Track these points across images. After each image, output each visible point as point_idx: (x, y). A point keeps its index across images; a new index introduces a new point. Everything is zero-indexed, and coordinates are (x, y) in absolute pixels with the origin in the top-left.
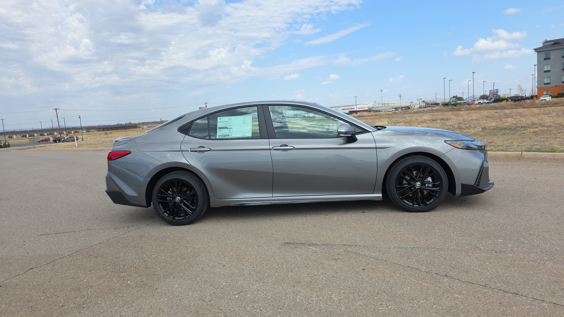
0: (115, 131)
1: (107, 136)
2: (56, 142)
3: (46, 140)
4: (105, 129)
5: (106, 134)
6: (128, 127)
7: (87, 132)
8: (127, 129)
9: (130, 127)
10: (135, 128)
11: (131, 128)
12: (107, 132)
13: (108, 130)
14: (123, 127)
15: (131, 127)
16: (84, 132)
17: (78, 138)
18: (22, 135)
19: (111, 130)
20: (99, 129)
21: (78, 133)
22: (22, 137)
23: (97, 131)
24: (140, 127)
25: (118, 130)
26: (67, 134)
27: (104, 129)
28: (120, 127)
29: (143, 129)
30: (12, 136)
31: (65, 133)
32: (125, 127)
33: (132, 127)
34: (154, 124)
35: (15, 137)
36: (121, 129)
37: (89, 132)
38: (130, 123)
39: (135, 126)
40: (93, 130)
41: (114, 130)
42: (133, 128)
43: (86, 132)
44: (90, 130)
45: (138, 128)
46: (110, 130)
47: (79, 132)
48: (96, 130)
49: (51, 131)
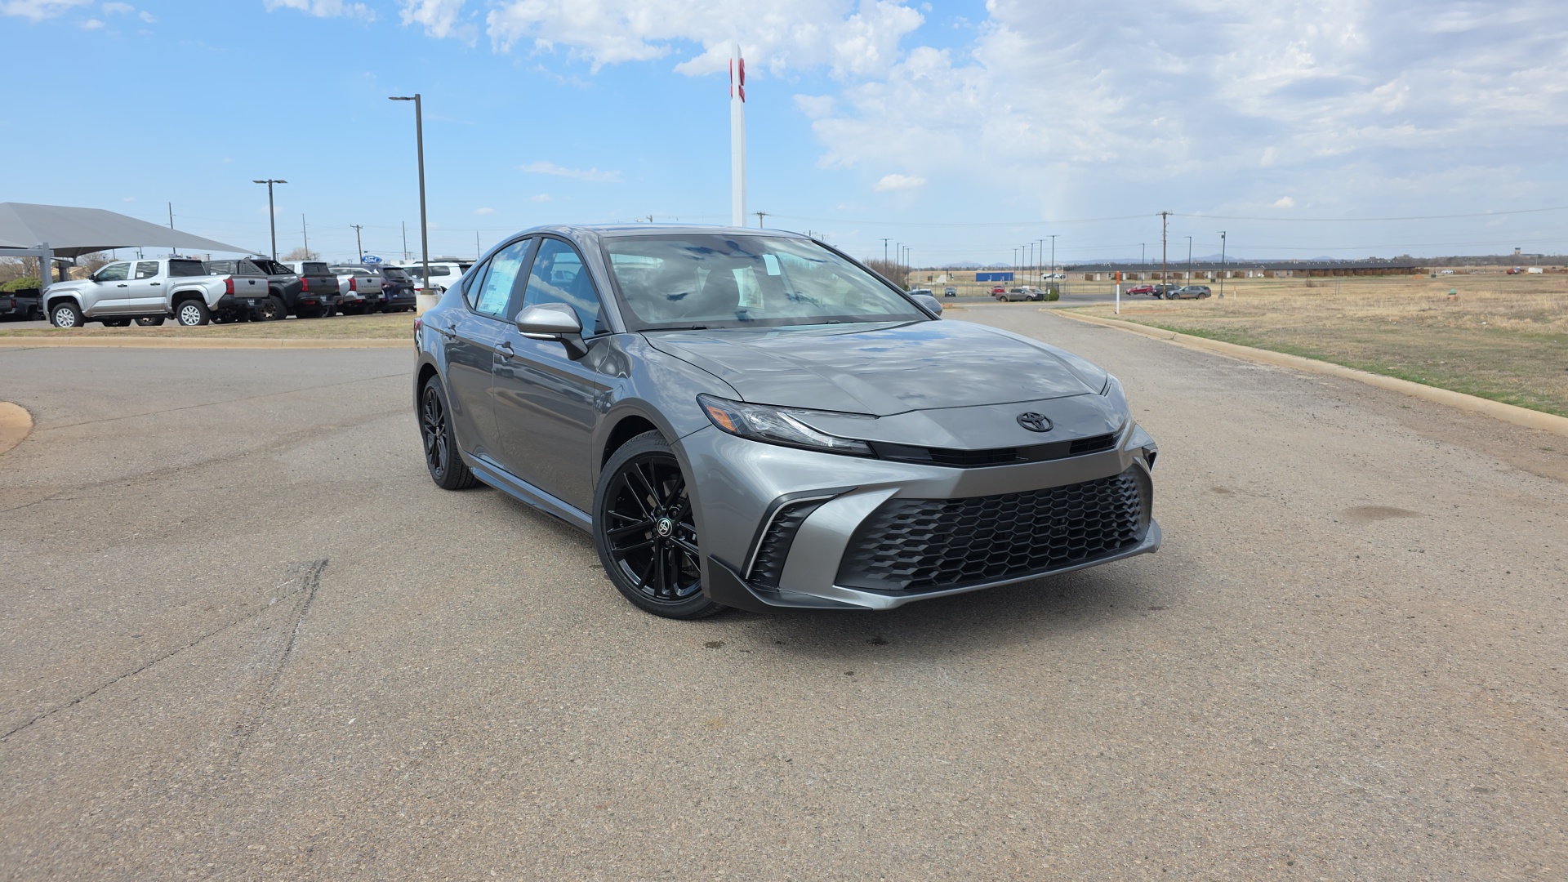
0: (1345, 278)
1: (1304, 293)
2: (1160, 298)
3: (1146, 290)
4: (1316, 272)
5: (1310, 285)
6: (1389, 268)
7: (1266, 276)
8: (1382, 274)
9: (1393, 270)
10: (1410, 274)
11: (1397, 274)
12: (1314, 280)
13: (1325, 275)
14: (1371, 269)
15: (1398, 268)
16: (1259, 275)
17: (1210, 291)
18: (1112, 276)
19: (1335, 274)
20: (1301, 270)
21: (1243, 277)
22: (1112, 279)
23: (1295, 276)
24: (1427, 272)
25: (1355, 278)
26: (1215, 277)
27: (1313, 272)
28: (1362, 269)
29: (1433, 279)
30: (1092, 276)
31: (1210, 275)
32: (1380, 269)
33: (1400, 271)
34: (1486, 263)
35: (1098, 277)
36: (1366, 274)
37: (1272, 277)
38: (1405, 256)
39: (1410, 268)
40: (1285, 273)
41: (1342, 276)
42: (1402, 273)
43: (1263, 276)
44: (1275, 272)
45: (1419, 276)
46: (1331, 276)
47: (1246, 275)
48: (1291, 272)
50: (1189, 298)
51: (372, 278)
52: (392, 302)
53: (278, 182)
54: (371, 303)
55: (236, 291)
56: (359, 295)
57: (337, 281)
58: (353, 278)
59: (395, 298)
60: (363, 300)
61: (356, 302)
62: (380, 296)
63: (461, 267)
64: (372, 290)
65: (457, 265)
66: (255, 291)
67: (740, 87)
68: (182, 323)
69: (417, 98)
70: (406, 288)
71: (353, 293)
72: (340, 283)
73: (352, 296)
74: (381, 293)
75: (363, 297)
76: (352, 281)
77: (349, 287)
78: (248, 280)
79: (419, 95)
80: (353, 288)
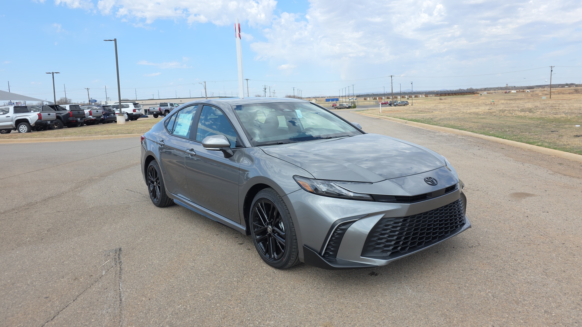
0: (452, 96)
1: (439, 102)
2: (391, 106)
3: (386, 103)
4: (442, 95)
5: (441, 99)
6: (466, 93)
7: (426, 96)
8: (464, 95)
9: (468, 93)
10: (473, 94)
11: (469, 94)
12: (442, 97)
13: (445, 96)
14: (460, 93)
15: (469, 92)
16: (423, 96)
17: (408, 103)
18: (373, 98)
19: (448, 95)
20: (437, 94)
21: (418, 97)
22: (373, 99)
23: (435, 96)
24: (478, 93)
25: (455, 96)
26: (408, 97)
27: (441, 95)
28: (457, 93)
29: (481, 96)
30: (366, 99)
31: (407, 97)
32: (463, 93)
33: (470, 93)
34: (497, 89)
35: (368, 99)
36: (459, 95)
37: (427, 97)
38: (471, 88)
39: (473, 92)
40: (432, 95)
41: (451, 96)
42: (471, 94)
43: (425, 96)
44: (429, 95)
45: (476, 95)
46: (447, 96)
47: (419, 96)
48: (434, 95)
49: (387, 95)
50: (401, 106)
51: (98, 110)
52: (107, 119)
53: (56, 73)
54: (98, 120)
55: (42, 118)
56: (93, 117)
57: (84, 112)
58: (90, 111)
59: (108, 118)
60: (95, 119)
61: (91, 120)
62: (102, 117)
63: (134, 104)
64: (98, 115)
65: (132, 103)
66: (51, 118)
67: (239, 34)
68: (20, 132)
69: (115, 40)
70: (112, 113)
71: (91, 116)
72: (85, 113)
73: (90, 118)
74: (102, 116)
75: (95, 118)
76: (90, 112)
77: (89, 114)
78: (47, 113)
79: (116, 39)
80: (91, 114)
